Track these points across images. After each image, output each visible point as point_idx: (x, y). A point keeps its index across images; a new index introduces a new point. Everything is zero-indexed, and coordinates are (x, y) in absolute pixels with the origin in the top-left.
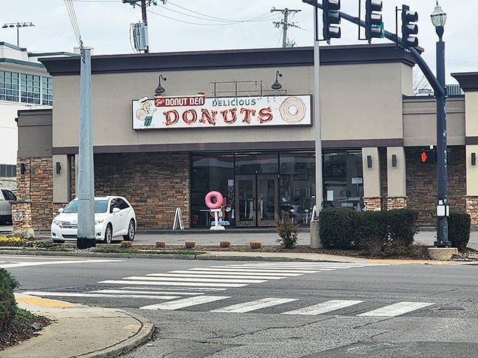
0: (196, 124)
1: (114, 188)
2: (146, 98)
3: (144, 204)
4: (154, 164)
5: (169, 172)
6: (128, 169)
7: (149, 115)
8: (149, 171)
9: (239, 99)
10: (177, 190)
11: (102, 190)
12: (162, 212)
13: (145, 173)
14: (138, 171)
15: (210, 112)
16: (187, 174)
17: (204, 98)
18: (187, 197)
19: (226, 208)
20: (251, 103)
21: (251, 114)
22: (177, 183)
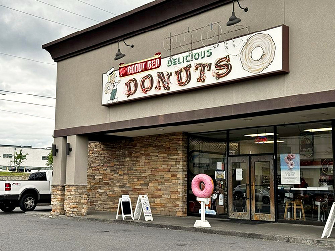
0: (153, 92)
1: (126, 172)
2: (113, 70)
3: (146, 187)
4: (155, 146)
5: (166, 155)
6: (136, 152)
7: (115, 88)
8: (151, 154)
9: (194, 52)
10: (172, 173)
11: (118, 173)
12: (160, 196)
13: (148, 156)
14: (143, 155)
15: (165, 75)
16: (181, 156)
17: (160, 58)
18: (180, 181)
19: (212, 195)
20: (207, 54)
21: (206, 69)
22: (172, 166)
